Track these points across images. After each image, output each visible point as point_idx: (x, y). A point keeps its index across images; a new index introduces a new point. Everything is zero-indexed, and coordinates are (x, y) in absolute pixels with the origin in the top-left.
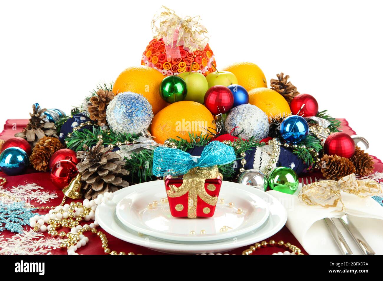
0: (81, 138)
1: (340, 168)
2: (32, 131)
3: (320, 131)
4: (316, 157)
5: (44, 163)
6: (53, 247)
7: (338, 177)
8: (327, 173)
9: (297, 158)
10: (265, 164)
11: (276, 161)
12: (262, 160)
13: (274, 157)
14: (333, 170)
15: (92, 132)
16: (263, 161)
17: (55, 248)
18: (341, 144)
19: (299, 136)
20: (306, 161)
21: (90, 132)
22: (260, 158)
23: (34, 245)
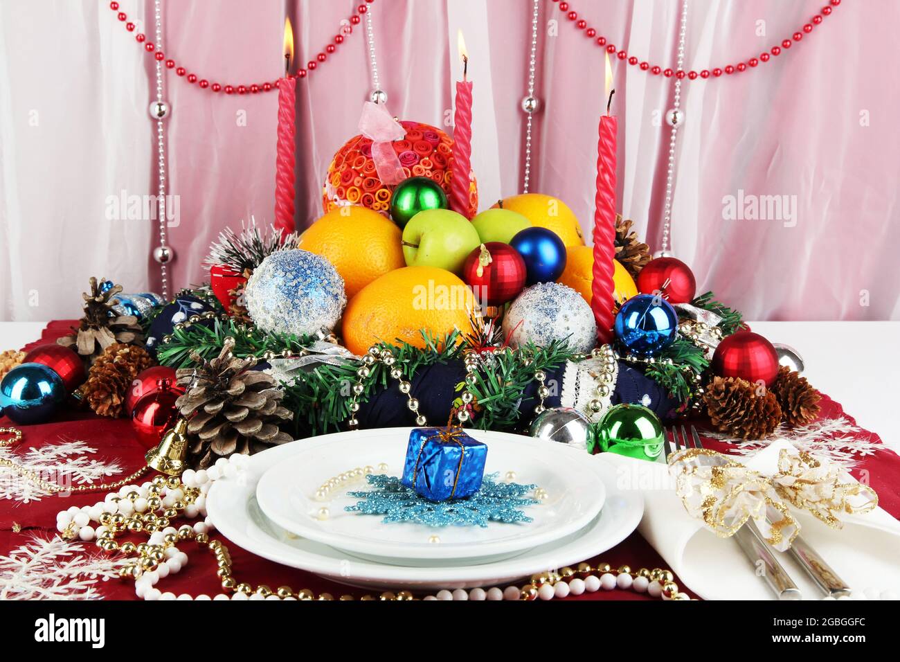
0: (189, 344)
1: (749, 405)
2: (90, 332)
3: (700, 333)
4: (695, 383)
5: (116, 400)
6: (103, 576)
7: (744, 426)
8: (721, 416)
9: (656, 384)
10: (585, 398)
11: (611, 391)
12: (579, 388)
13: (605, 383)
14: (733, 410)
15: (214, 331)
16: (580, 391)
17: (105, 579)
18: (748, 357)
19: (656, 338)
20: (675, 391)
21: (209, 331)
22: (576, 384)
23: (59, 571)
